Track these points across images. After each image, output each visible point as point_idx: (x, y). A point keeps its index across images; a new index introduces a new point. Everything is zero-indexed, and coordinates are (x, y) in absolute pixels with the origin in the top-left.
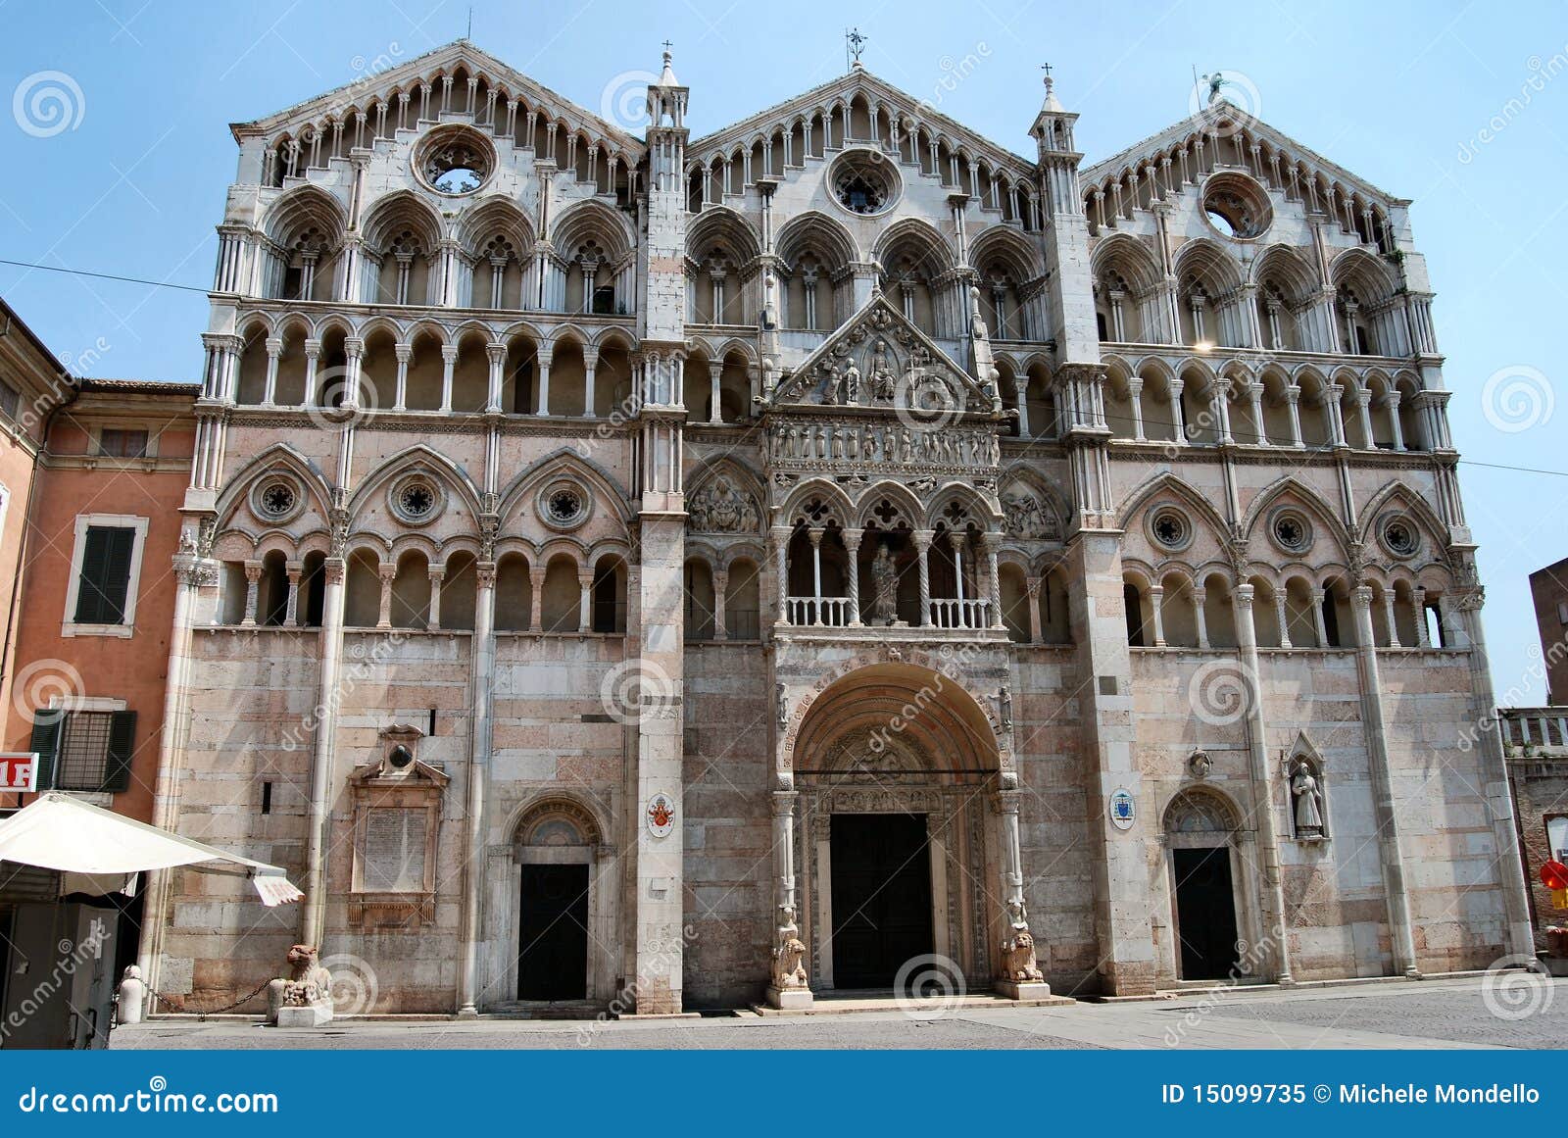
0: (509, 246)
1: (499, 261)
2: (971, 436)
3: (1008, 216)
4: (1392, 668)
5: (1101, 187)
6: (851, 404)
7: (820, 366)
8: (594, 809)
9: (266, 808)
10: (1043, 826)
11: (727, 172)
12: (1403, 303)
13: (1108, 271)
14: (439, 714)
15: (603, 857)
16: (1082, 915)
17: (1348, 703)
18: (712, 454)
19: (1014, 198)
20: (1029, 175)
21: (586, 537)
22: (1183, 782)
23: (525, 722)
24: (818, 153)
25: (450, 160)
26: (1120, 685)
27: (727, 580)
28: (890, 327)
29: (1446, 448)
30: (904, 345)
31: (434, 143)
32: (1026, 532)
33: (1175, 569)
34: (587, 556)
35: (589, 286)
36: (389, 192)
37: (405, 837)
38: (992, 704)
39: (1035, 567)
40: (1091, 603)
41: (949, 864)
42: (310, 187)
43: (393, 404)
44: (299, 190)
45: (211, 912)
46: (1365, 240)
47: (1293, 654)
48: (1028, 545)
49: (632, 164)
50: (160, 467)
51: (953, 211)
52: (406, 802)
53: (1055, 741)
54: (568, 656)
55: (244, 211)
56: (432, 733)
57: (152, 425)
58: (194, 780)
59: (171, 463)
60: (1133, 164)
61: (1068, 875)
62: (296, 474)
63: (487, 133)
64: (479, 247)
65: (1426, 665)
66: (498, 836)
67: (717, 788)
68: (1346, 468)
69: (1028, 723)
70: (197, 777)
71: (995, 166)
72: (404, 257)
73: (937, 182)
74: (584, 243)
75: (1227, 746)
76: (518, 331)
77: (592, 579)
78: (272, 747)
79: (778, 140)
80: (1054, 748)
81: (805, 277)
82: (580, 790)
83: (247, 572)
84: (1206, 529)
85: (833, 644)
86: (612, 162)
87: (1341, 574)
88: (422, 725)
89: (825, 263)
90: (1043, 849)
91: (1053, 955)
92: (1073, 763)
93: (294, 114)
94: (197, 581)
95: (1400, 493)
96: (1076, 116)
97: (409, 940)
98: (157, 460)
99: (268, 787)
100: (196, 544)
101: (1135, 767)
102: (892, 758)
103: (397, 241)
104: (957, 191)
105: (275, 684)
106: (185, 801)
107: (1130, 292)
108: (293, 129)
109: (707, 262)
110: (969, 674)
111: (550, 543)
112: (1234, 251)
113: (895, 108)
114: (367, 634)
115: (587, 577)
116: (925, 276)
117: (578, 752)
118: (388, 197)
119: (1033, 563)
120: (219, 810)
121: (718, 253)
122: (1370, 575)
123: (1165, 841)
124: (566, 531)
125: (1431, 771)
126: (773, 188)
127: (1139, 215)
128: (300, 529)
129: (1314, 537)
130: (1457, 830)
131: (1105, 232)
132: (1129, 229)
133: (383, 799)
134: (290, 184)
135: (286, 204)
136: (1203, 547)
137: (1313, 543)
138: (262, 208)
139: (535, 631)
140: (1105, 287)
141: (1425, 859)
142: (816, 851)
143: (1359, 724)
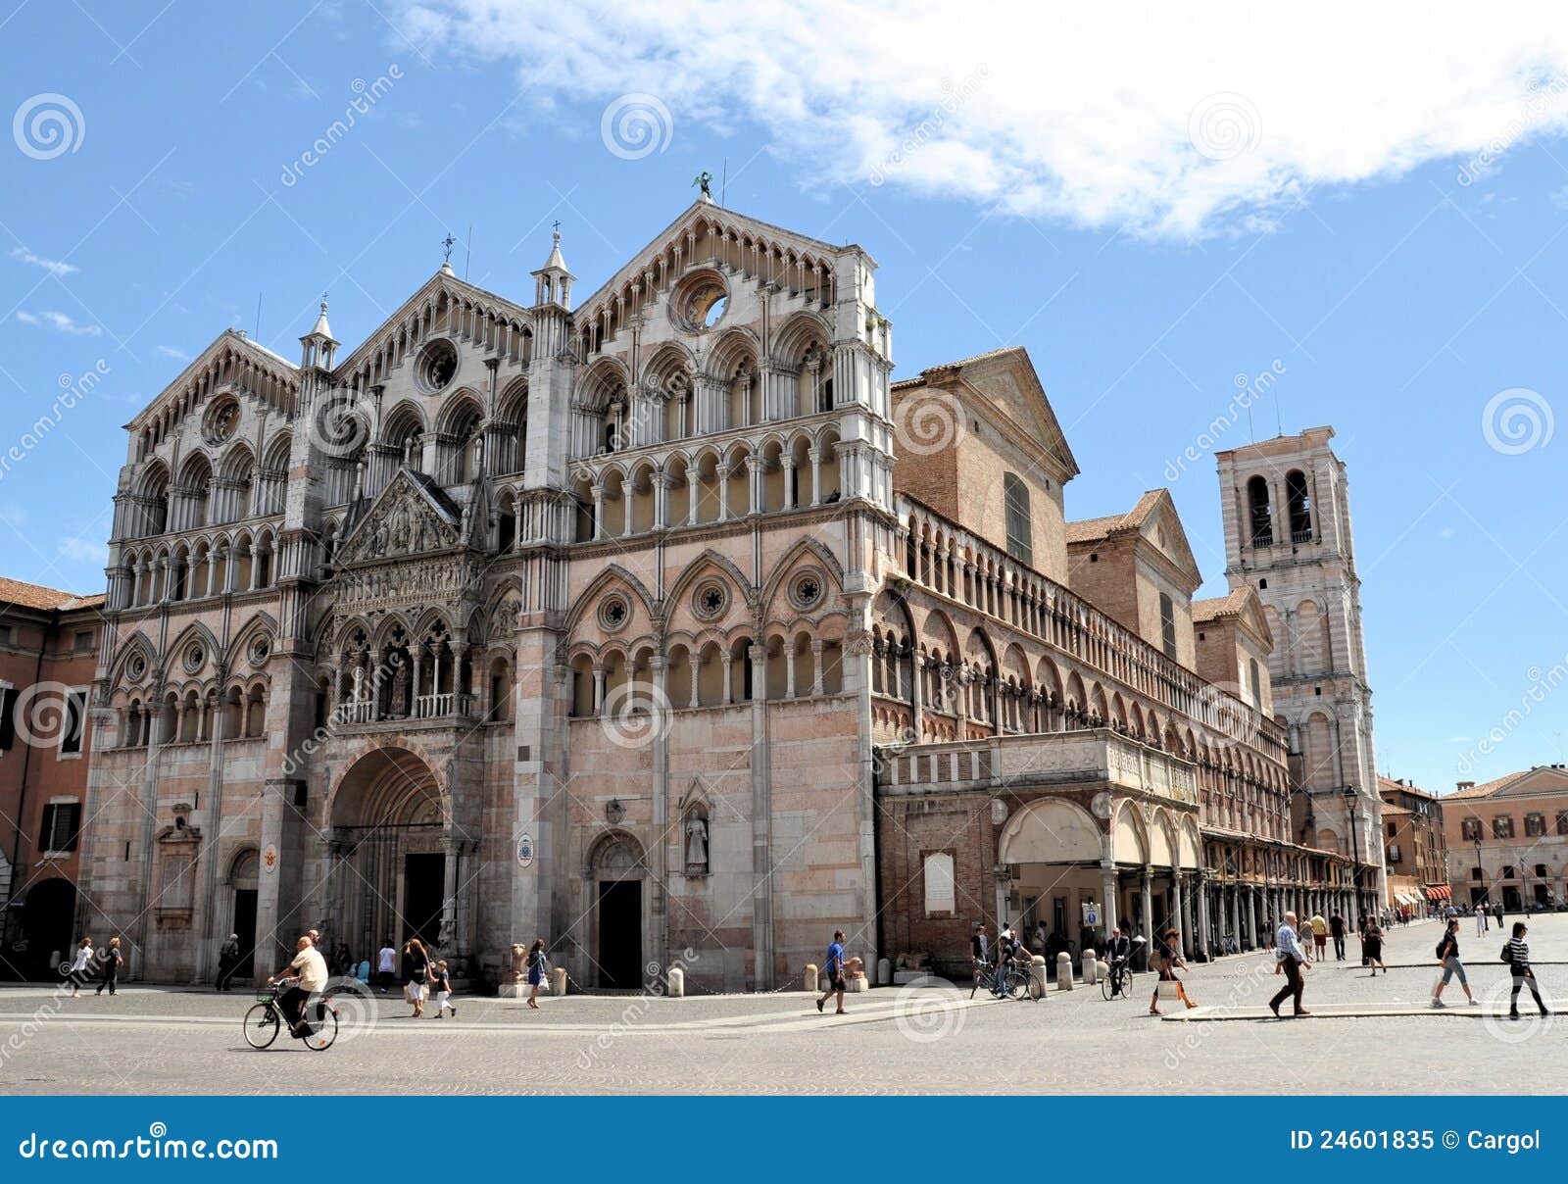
2: (448, 566)
4: (785, 718)
5: (593, 317)
9: (127, 857)
12: (835, 355)
13: (614, 387)
14: (199, 795)
17: (741, 753)
22: (602, 828)
23: (236, 798)
24: (413, 349)
26: (532, 753)
31: (211, 411)
32: (510, 631)
33: (614, 647)
34: (269, 684)
36: (190, 451)
37: (180, 874)
38: (442, 773)
40: (518, 688)
42: (157, 458)
43: (186, 596)
44: (152, 461)
45: (104, 920)
46: (810, 299)
47: (697, 711)
48: (513, 641)
50: (97, 653)
51: (491, 371)
52: (182, 850)
54: (257, 752)
55: (125, 483)
56: (196, 807)
57: (94, 628)
58: (99, 842)
60: (619, 289)
62: (145, 649)
63: (237, 393)
65: (817, 712)
66: (220, 873)
68: (765, 532)
69: (502, 784)
71: (521, 321)
73: (483, 350)
75: (638, 796)
78: (130, 820)
82: (257, 840)
83: (125, 713)
84: (642, 608)
85: (354, 735)
87: (751, 632)
88: (191, 803)
93: (148, 410)
94: (102, 722)
95: (804, 547)
97: (181, 937)
99: (128, 844)
100: (100, 700)
104: (493, 355)
105: (133, 783)
106: (96, 855)
108: (150, 421)
110: (431, 752)
111: (252, 677)
112: (690, 343)
114: (170, 747)
117: (258, 815)
118: (190, 454)
119: (512, 656)
120: (107, 859)
122: (774, 631)
123: (590, 876)
124: (258, 668)
125: (812, 812)
126: (382, 388)
127: (619, 334)
128: (145, 684)
129: (730, 602)
130: (826, 867)
131: (592, 357)
132: (609, 349)
133: (172, 850)
134: (148, 458)
135: (148, 471)
136: (639, 624)
137: (728, 608)
138: (136, 478)
139: (242, 737)
140: (612, 401)
141: (795, 893)
142: (395, 881)
143: (749, 771)
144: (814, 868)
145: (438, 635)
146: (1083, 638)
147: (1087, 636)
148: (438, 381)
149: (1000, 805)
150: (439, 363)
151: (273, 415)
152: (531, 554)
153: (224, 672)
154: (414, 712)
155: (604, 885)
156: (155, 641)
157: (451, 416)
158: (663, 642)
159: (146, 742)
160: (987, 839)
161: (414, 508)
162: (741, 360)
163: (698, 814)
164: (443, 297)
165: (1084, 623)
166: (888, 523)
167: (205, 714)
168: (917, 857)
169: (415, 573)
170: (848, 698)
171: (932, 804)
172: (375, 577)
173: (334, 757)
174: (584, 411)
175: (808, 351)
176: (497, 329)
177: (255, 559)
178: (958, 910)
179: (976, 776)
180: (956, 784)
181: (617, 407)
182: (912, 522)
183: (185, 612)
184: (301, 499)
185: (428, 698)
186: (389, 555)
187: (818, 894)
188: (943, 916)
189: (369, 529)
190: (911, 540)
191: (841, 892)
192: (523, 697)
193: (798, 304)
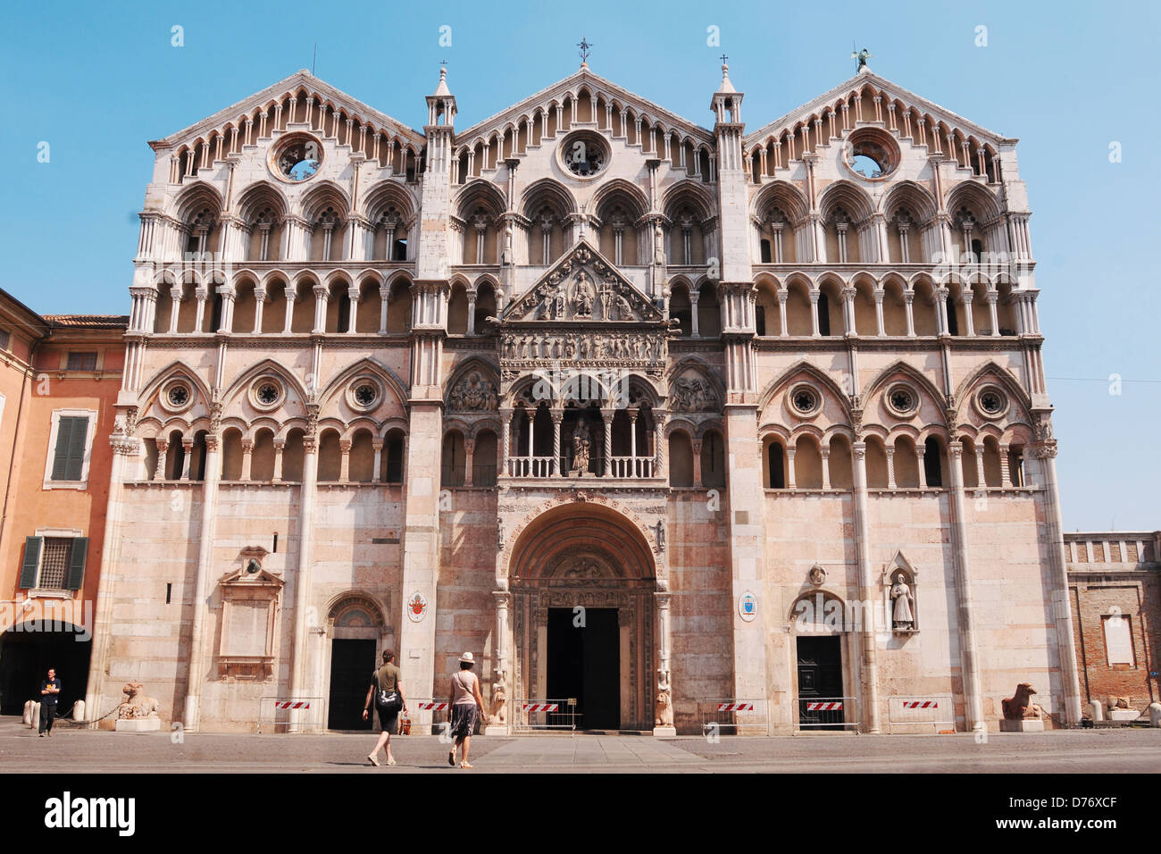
0: (336, 214)
1: (328, 225)
2: (646, 338)
3: (691, 172)
4: (978, 503)
5: (764, 145)
6: (558, 319)
7: (538, 293)
8: (379, 602)
9: (168, 601)
10: (696, 618)
11: (486, 153)
12: (1005, 221)
13: (772, 208)
14: (279, 538)
15: (385, 634)
16: (722, 682)
17: (940, 530)
18: (466, 356)
19: (697, 158)
20: (708, 141)
21: (379, 417)
22: (803, 588)
23: (335, 543)
24: (551, 135)
25: (296, 156)
26: (751, 517)
27: (474, 445)
28: (589, 262)
29: (1033, 333)
30: (600, 274)
31: (284, 145)
32: (693, 406)
33: (807, 431)
34: (379, 430)
35: (390, 239)
36: (253, 182)
37: (255, 620)
38: (652, 531)
39: (699, 431)
40: (732, 458)
41: (632, 644)
42: (200, 182)
43: (253, 329)
44: (193, 184)
45: (133, 667)
46: (977, 172)
47: (897, 493)
48: (694, 415)
49: (417, 152)
50: (105, 376)
51: (649, 171)
52: (256, 597)
53: (708, 557)
54: (364, 499)
55: (157, 201)
56: (275, 551)
57: (100, 349)
58: (123, 581)
59: (111, 373)
60: (791, 126)
61: (713, 653)
62: (189, 379)
63: (319, 136)
64: (315, 216)
65: (1007, 500)
67: (462, 589)
68: (948, 352)
69: (688, 544)
70: (126, 579)
71: (683, 135)
72: (265, 226)
73: (638, 150)
74: (387, 209)
76: (336, 275)
77: (381, 445)
78: (172, 560)
79: (523, 126)
80: (706, 563)
81: (543, 225)
82: (370, 589)
83: (158, 445)
84: (833, 401)
85: (539, 490)
86: (404, 151)
87: (940, 432)
88: (268, 546)
89: (557, 214)
90: (697, 635)
91: (699, 710)
92: (720, 573)
93: (190, 132)
94: (126, 450)
95: (990, 369)
96: (742, 95)
98: (103, 373)
99: (169, 586)
100: (124, 427)
101: (759, 576)
102: (594, 568)
103: (261, 215)
104: (653, 156)
105: (175, 520)
106: (118, 595)
107: (789, 223)
108: (190, 142)
109: (473, 218)
110: (636, 510)
111: (354, 422)
113: (609, 95)
114: (234, 485)
115: (378, 443)
116: (631, 219)
117: (370, 564)
118: (252, 186)
119: (696, 429)
120: (138, 602)
121: (481, 211)
122: (964, 432)
123: (789, 631)
125: (1005, 582)
126: (514, 163)
127: (793, 165)
128: (190, 416)
130: (1025, 626)
133: (240, 596)
134: (187, 182)
136: (831, 414)
138: (169, 198)
139: (343, 482)
140: (769, 220)
142: (536, 633)
144: (1014, 627)
145: (633, 400)
148: (583, 168)
151: (373, 165)
153: (308, 414)
154: (607, 471)
155: (803, 639)
159: (198, 478)
164: (583, 94)
168: (1099, 620)
171: (1108, 579)
173: (509, 509)
178: (1136, 663)
180: (1128, 565)
181: (777, 226)
183: (254, 347)
186: (571, 319)
188: (1124, 667)
192: (738, 466)
193: (967, 175)
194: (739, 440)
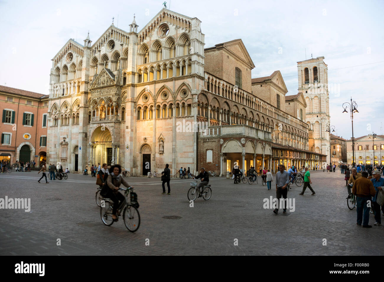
4: (179, 121)
5: (142, 34)
9: (55, 147)
14: (68, 135)
22: (143, 143)
24: (105, 43)
26: (129, 127)
33: (146, 105)
36: (64, 65)
37: (65, 151)
40: (126, 114)
42: (58, 66)
46: (186, 29)
47: (162, 119)
51: (121, 47)
52: (65, 146)
55: (52, 72)
57: (47, 101)
58: (50, 144)
63: (73, 52)
65: (186, 119)
68: (176, 81)
73: (120, 42)
75: (150, 137)
78: (56, 140)
84: (151, 97)
85: (95, 123)
87: (173, 102)
88: (66, 137)
93: (56, 56)
94: (50, 120)
95: (184, 84)
97: (65, 163)
99: (55, 145)
100: (49, 116)
101: (130, 141)
104: (122, 43)
105: (56, 133)
108: (56, 58)
110: (110, 127)
112: (161, 40)
113: (116, 30)
114: (62, 126)
120: (52, 148)
122: (177, 102)
123: (141, 153)
124: (78, 110)
125: (184, 141)
126: (100, 51)
127: (147, 38)
128: (57, 113)
129: (169, 96)
130: (187, 152)
131: (142, 43)
132: (145, 41)
133: (63, 146)
134: (56, 67)
135: (56, 69)
136: (151, 101)
137: (168, 97)
138: (54, 70)
139: (75, 124)
140: (146, 52)
141: (181, 157)
142: (104, 153)
143: (172, 132)
144: (184, 152)
145: (111, 103)
146: (254, 104)
147: (255, 104)
148: (112, 49)
149: (222, 140)
150: (112, 45)
151: (79, 57)
152: (129, 86)
153: (71, 110)
154: (106, 119)
155: (143, 155)
156: (58, 104)
157: (114, 56)
158: (155, 104)
159: (58, 125)
160: (219, 147)
161: (106, 76)
162: (172, 43)
163: (161, 140)
164: (112, 31)
165: (254, 100)
166: (203, 79)
167: (68, 119)
168: (205, 151)
169: (106, 90)
170: (192, 117)
171: (209, 139)
172: (98, 91)
173: (91, 128)
174: (140, 55)
175: (186, 41)
176: (123, 37)
177: (76, 87)
178: (213, 162)
179: (218, 134)
180: (214, 136)
181: (147, 54)
182: (209, 78)
183: (64, 98)
184: (84, 75)
185: (109, 116)
186: (101, 86)
187: (185, 158)
188: (210, 163)
189: (97, 81)
190: (208, 82)
191: (190, 157)
192: (127, 116)
193: (184, 31)
194: (127, 109)
